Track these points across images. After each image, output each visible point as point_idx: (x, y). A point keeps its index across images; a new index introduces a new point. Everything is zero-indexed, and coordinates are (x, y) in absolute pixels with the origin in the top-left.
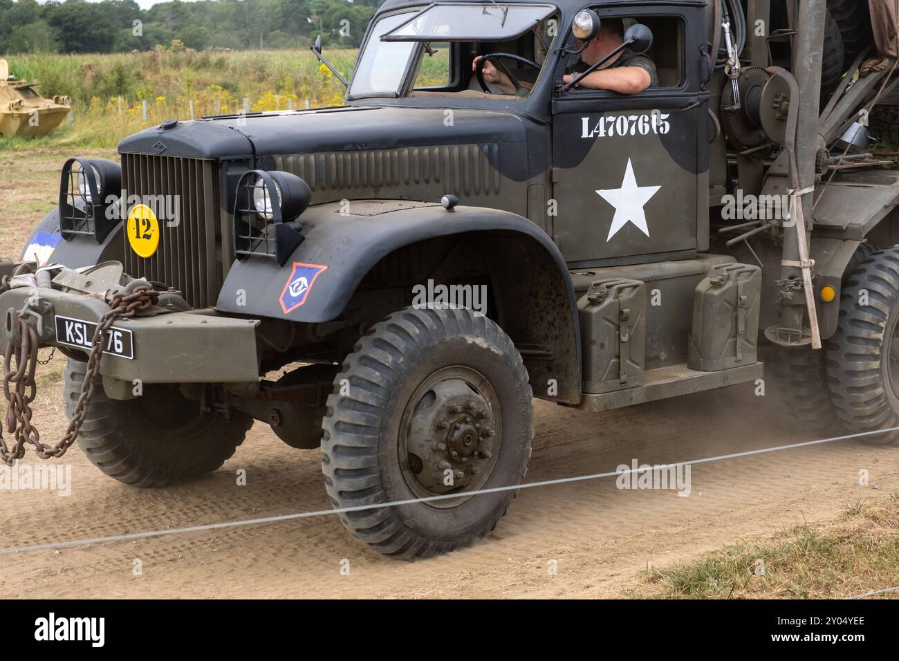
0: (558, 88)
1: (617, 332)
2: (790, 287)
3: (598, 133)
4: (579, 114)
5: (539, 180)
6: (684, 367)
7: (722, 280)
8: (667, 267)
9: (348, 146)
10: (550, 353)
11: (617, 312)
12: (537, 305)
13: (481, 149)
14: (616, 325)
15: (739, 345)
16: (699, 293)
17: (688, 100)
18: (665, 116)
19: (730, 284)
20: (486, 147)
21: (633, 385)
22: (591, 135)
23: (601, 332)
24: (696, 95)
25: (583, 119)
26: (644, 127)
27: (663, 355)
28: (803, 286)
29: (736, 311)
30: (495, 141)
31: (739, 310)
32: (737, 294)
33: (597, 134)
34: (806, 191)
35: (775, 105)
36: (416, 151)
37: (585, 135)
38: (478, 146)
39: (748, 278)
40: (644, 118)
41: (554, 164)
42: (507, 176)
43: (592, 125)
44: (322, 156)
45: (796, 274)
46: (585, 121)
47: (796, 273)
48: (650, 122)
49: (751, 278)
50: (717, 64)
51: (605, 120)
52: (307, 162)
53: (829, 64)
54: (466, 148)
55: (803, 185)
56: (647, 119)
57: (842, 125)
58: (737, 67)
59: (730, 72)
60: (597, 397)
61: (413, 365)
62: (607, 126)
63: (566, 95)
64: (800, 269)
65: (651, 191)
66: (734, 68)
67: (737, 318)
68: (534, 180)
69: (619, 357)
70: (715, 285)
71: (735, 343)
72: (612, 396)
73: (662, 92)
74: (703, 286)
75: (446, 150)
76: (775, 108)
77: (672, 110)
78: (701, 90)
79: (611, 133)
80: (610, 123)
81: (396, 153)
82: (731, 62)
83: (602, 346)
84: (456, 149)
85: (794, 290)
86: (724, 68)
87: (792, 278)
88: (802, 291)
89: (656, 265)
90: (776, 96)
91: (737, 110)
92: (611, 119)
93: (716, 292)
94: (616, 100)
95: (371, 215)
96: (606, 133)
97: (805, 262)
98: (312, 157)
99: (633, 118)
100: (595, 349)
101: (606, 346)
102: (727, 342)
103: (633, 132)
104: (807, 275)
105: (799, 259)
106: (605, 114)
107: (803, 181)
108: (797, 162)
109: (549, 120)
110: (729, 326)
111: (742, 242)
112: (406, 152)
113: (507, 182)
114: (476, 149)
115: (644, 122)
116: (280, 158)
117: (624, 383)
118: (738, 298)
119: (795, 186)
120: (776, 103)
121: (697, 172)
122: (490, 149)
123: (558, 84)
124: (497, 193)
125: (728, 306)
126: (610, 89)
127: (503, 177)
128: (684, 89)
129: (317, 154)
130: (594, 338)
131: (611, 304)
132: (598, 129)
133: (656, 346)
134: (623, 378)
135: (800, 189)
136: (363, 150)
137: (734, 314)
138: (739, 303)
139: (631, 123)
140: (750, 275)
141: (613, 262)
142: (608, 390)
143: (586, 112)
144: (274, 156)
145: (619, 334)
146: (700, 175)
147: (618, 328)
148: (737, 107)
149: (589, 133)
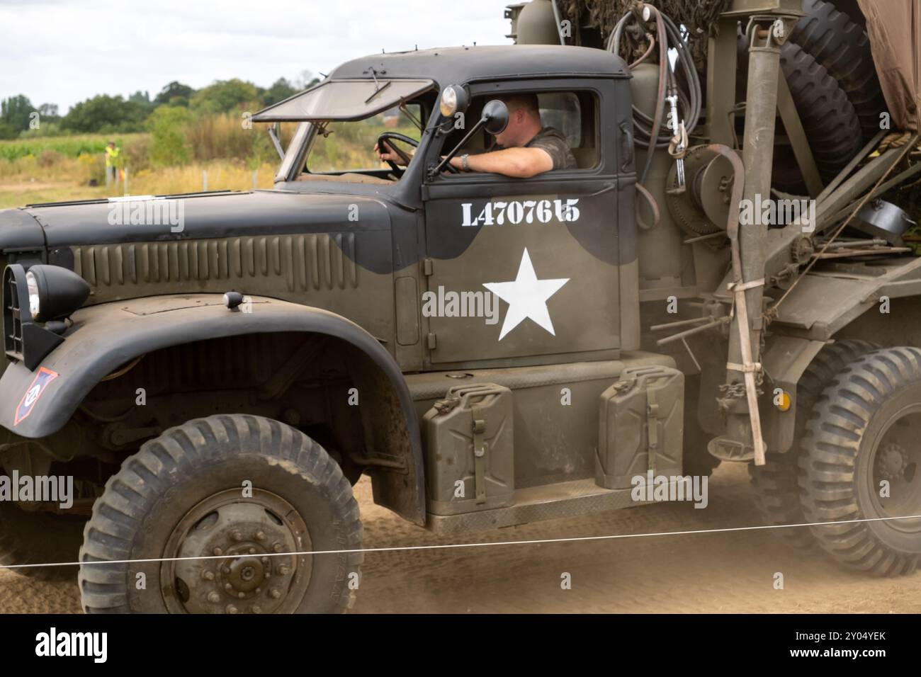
0: (429, 172)
1: (470, 446)
2: (732, 394)
3: (484, 221)
4: (457, 201)
5: (408, 273)
6: (590, 482)
7: (626, 387)
8: (575, 369)
9: (164, 236)
10: (403, 466)
11: (469, 423)
12: (392, 411)
13: (333, 238)
14: (470, 438)
15: (651, 459)
16: (603, 400)
17: (603, 183)
18: (571, 202)
19: (636, 390)
20: (339, 237)
21: (495, 505)
22: (475, 223)
23: (446, 445)
24: (614, 178)
25: (463, 205)
26: (544, 214)
27: (568, 468)
28: (746, 394)
29: (646, 421)
30: (351, 230)
31: (649, 420)
32: (647, 403)
33: (481, 223)
34: (750, 285)
35: (722, 188)
36: (250, 241)
37: (467, 222)
38: (330, 235)
39: (665, 382)
40: (544, 204)
41: (428, 255)
42: (366, 268)
43: (475, 213)
44: (132, 247)
45: (739, 380)
46: (467, 208)
47: (739, 377)
48: (553, 209)
49: (666, 385)
50: (659, 142)
51: (493, 206)
52: (111, 255)
53: (837, 140)
54: (314, 238)
55: (748, 278)
56: (548, 204)
57: (842, 209)
58: (683, 145)
59: (675, 152)
60: (442, 520)
61: (188, 478)
62: (495, 213)
63: (441, 179)
64: (742, 374)
65: (555, 285)
66: (679, 146)
67: (647, 429)
68: (402, 272)
69: (473, 474)
70: (620, 392)
71: (647, 458)
72: (466, 519)
73: (571, 175)
74: (608, 393)
75: (289, 240)
76: (723, 191)
77: (582, 195)
78: (623, 171)
79: (500, 220)
80: (499, 210)
81: (225, 243)
82: (675, 140)
83: (450, 461)
84: (301, 239)
85: (736, 397)
86: (667, 147)
87: (735, 383)
88: (745, 398)
89: (561, 367)
90: (724, 178)
91: (682, 194)
92: (500, 205)
93: (618, 400)
94: (506, 185)
95: (144, 314)
96: (495, 221)
97: (746, 367)
98: (119, 249)
99: (530, 204)
100: (441, 466)
101: (455, 462)
102: (635, 456)
103: (530, 219)
104: (750, 381)
105: (741, 362)
106: (492, 199)
107: (747, 274)
108: (740, 252)
109: (420, 206)
110: (638, 439)
111: (679, 341)
112: (237, 242)
113: (366, 274)
114: (326, 238)
115: (544, 208)
116: (79, 250)
117: (483, 503)
118: (647, 407)
119: (736, 280)
120: (725, 185)
121: (619, 264)
122: (344, 240)
123: (430, 167)
124: (355, 286)
125: (635, 415)
126: (498, 172)
127: (362, 270)
128: (597, 171)
129: (125, 245)
130: (439, 452)
131: (460, 414)
132: (484, 216)
133: (557, 458)
134: (480, 497)
135: (744, 282)
136: (183, 240)
137: (644, 426)
138: (649, 413)
139: (527, 210)
140: (668, 380)
141: (508, 363)
142: (460, 512)
143: (467, 198)
144: (71, 247)
145: (473, 448)
146: (623, 267)
147: (472, 441)
148: (681, 189)
149: (472, 221)
